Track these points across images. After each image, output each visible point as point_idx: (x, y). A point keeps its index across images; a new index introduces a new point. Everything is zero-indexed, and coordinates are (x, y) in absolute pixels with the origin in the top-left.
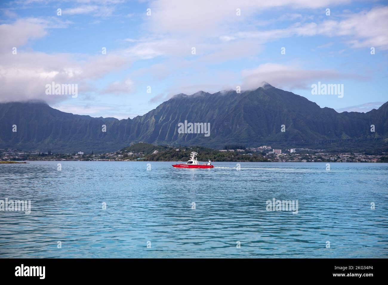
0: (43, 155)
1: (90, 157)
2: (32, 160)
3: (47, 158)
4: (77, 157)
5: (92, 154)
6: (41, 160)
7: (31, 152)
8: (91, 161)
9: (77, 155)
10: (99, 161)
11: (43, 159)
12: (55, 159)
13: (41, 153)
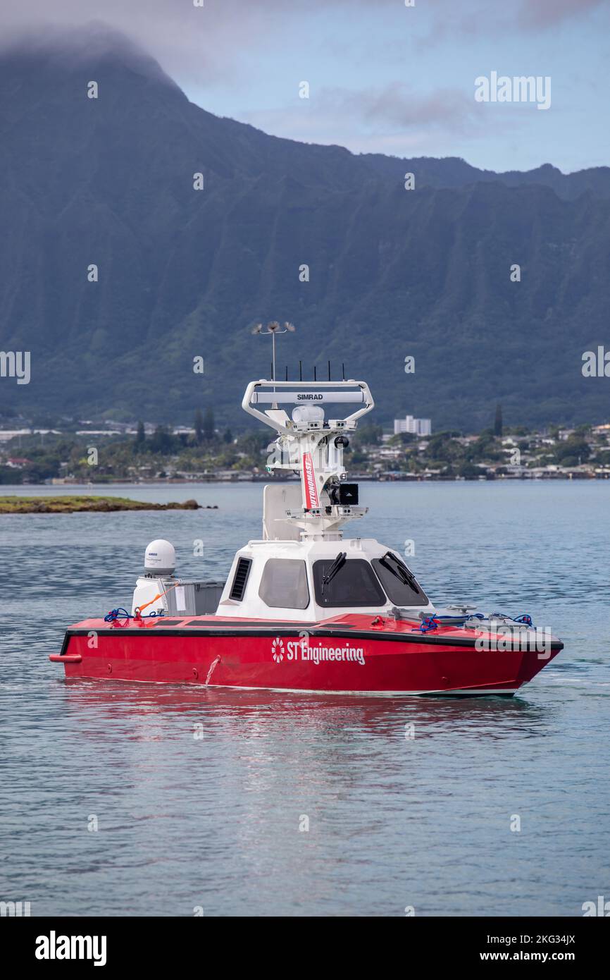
0: (165, 445)
1: (479, 451)
2: (95, 477)
3: (194, 461)
4: (393, 453)
5: (499, 431)
6: (155, 475)
7: (76, 421)
8: (490, 477)
9: (393, 442)
10: (547, 476)
11: (169, 471)
12: (250, 468)
13: (149, 432)
